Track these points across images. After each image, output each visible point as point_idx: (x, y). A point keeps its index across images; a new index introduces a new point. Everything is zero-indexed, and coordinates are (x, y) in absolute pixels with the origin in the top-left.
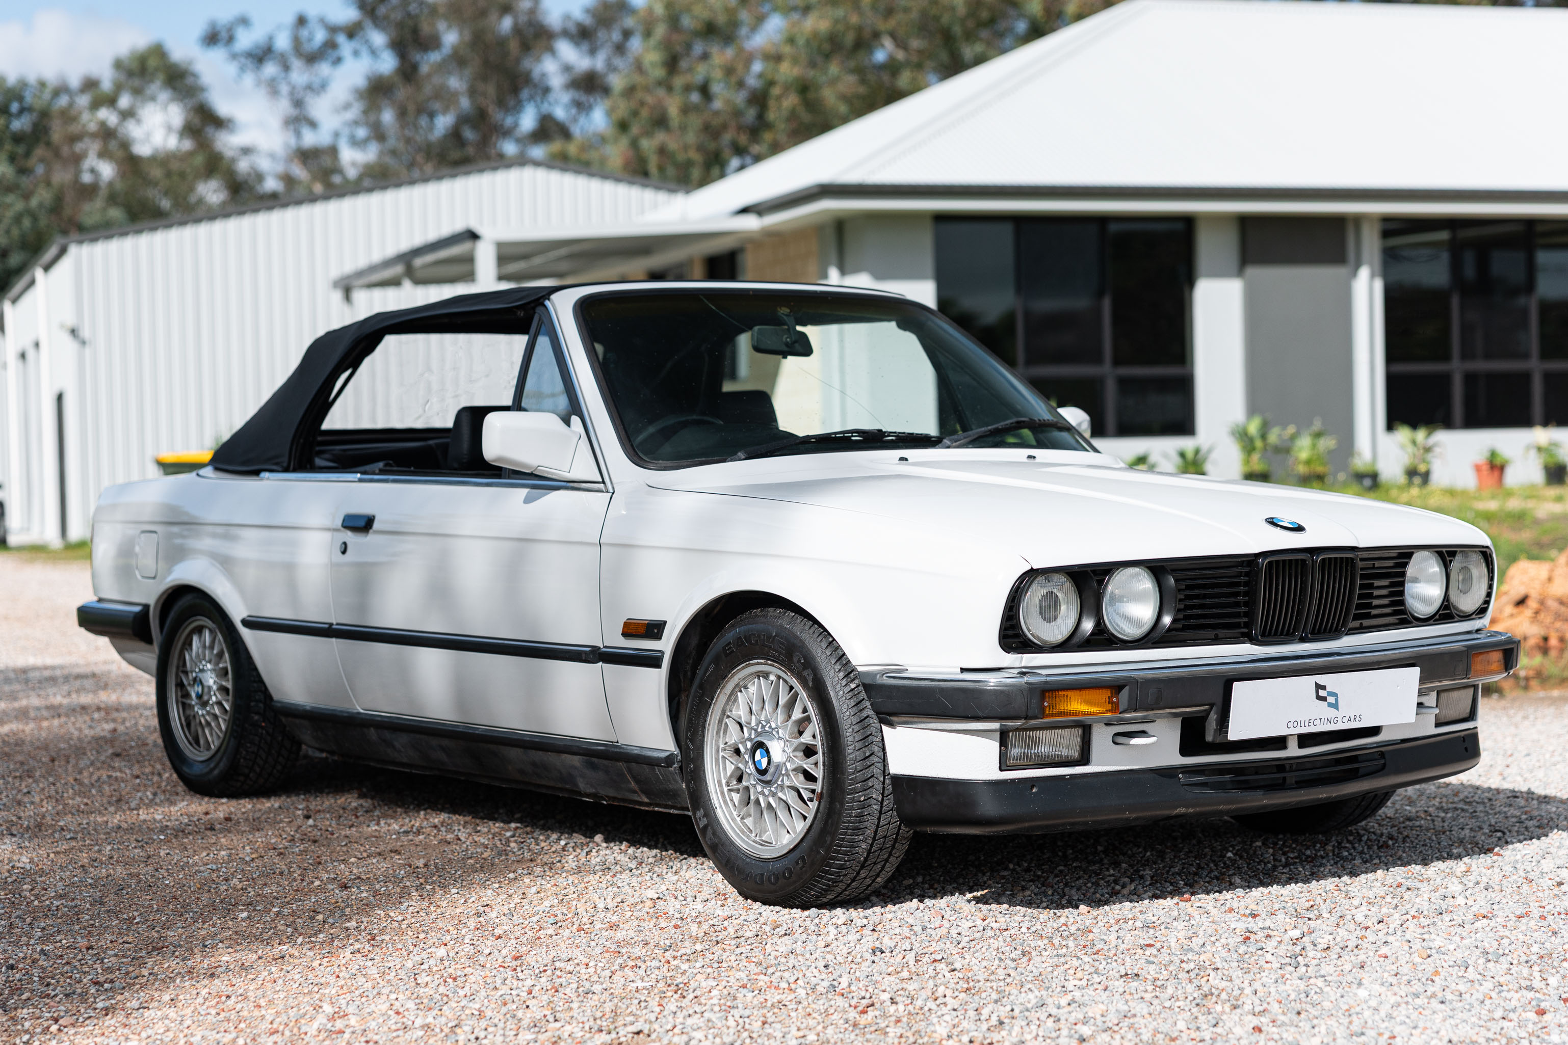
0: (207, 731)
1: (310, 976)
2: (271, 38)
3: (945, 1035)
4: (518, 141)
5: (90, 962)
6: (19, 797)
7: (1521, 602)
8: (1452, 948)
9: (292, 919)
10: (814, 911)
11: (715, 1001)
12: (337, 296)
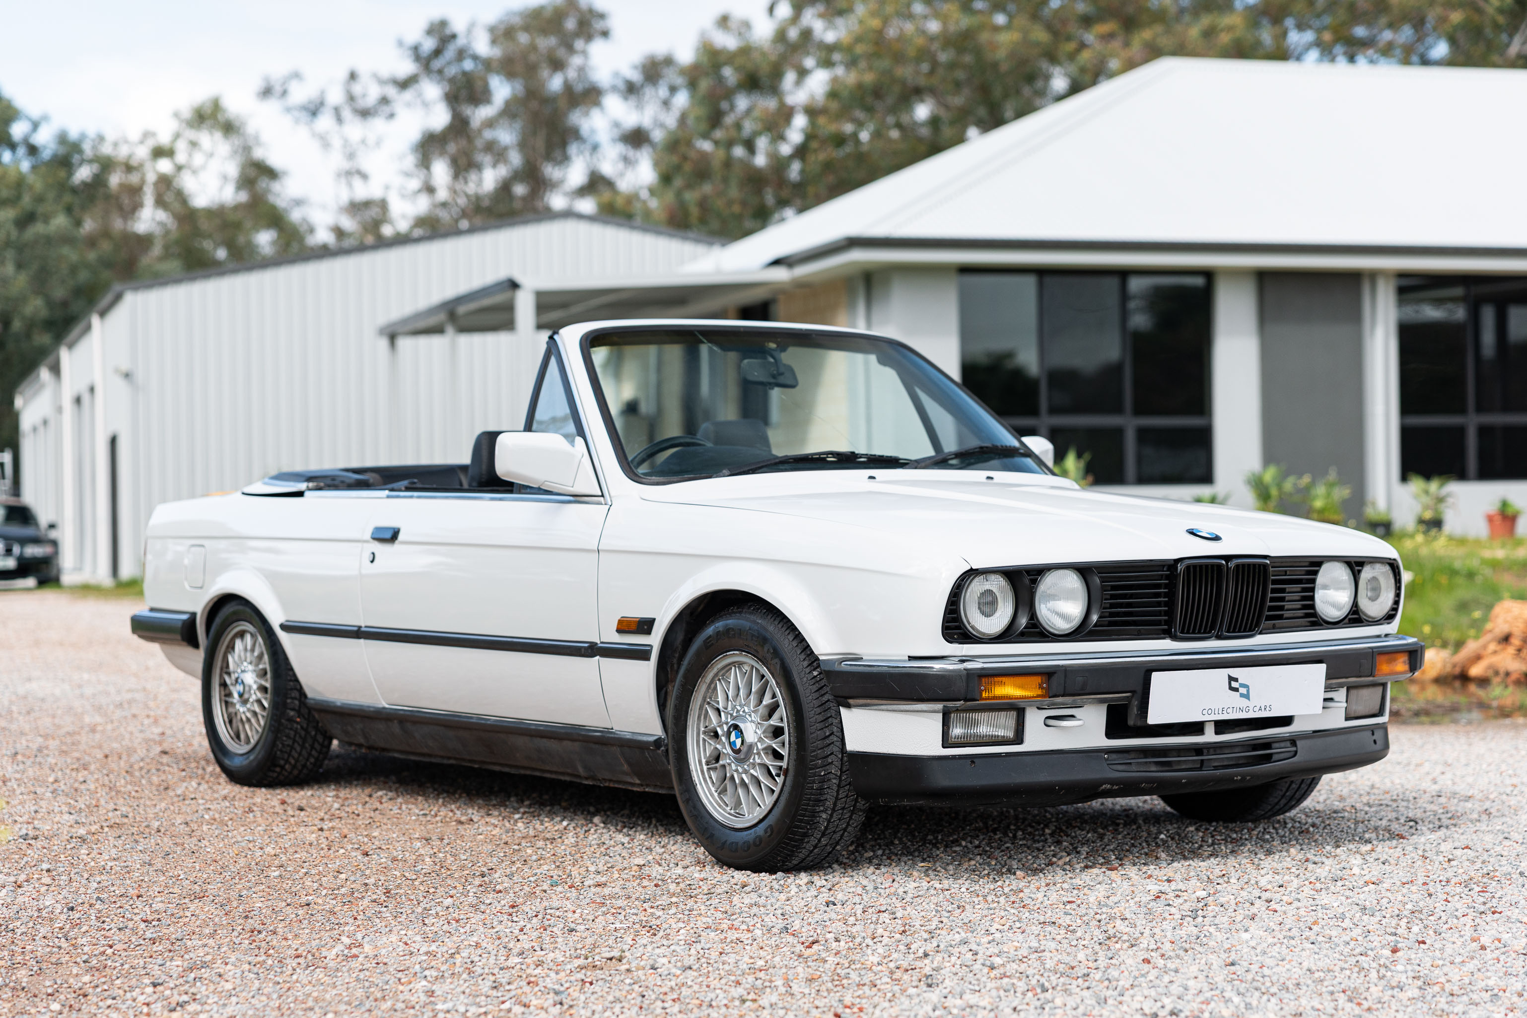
0: (247, 727)
1: (332, 918)
2: (323, 92)
3: (876, 963)
4: (566, 194)
5: (140, 907)
6: (76, 785)
7: (1506, 639)
8: (1335, 905)
9: (318, 877)
10: (780, 874)
11: (681, 937)
12: (384, 343)
